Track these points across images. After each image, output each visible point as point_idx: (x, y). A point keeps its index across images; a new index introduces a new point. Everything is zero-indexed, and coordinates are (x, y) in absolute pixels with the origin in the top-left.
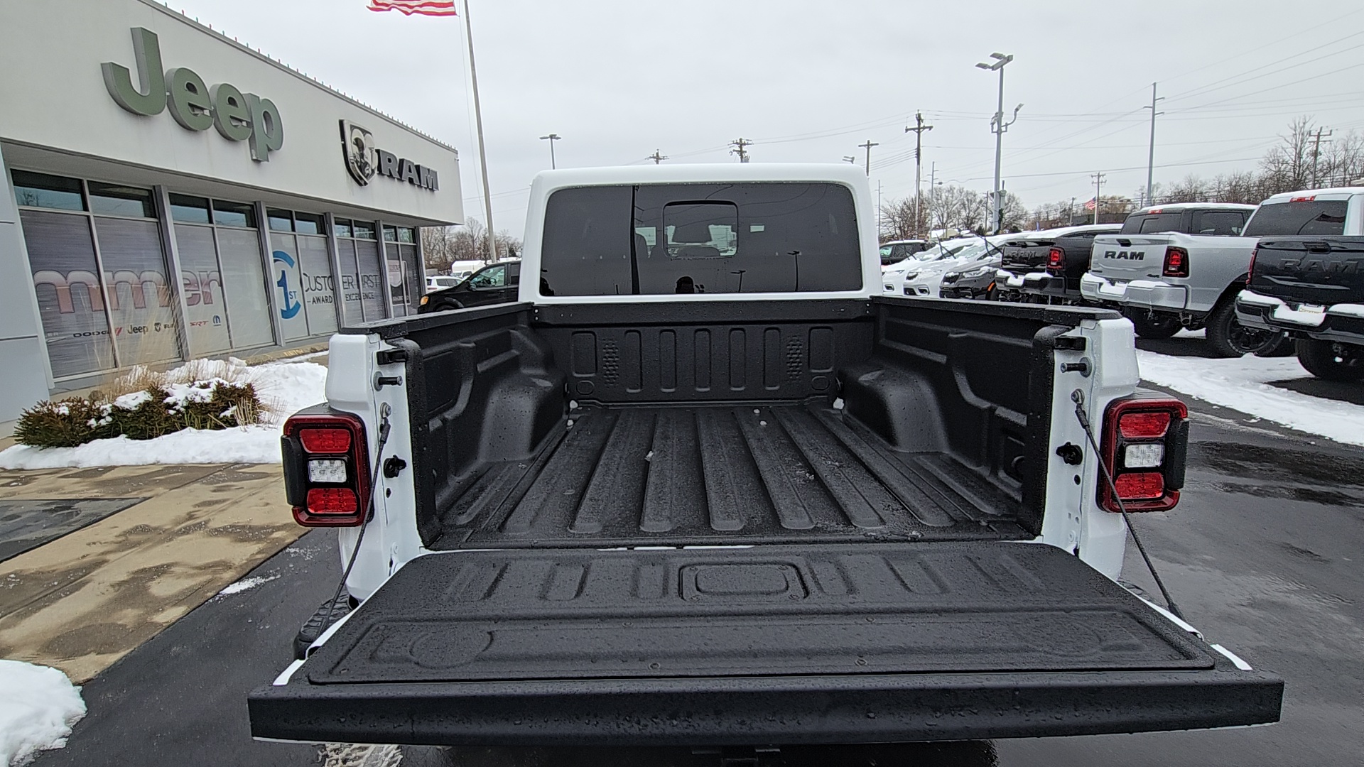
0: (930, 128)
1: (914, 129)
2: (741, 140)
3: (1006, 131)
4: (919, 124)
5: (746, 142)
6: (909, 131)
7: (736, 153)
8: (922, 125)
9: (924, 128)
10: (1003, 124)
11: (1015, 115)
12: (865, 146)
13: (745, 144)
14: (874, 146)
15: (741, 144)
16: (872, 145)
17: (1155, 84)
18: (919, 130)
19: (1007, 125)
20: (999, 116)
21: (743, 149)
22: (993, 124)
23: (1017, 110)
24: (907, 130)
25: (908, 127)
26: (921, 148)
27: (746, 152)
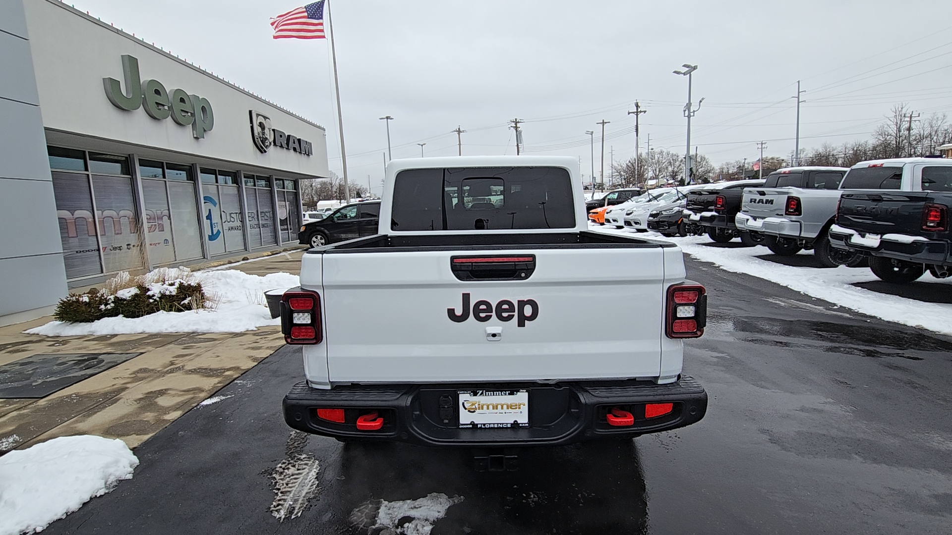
0: (645, 112)
1: (633, 113)
2: (516, 119)
3: (694, 116)
4: (637, 109)
5: (520, 121)
6: (630, 114)
7: (512, 128)
8: (639, 110)
9: (641, 112)
10: (692, 111)
11: (700, 105)
12: (601, 123)
13: (519, 122)
14: (607, 124)
15: (516, 123)
16: (606, 123)
17: (799, 82)
18: (637, 113)
19: (694, 112)
20: (689, 105)
21: (518, 126)
22: (685, 111)
23: (701, 102)
24: (629, 113)
25: (630, 111)
26: (639, 125)
27: (519, 127)
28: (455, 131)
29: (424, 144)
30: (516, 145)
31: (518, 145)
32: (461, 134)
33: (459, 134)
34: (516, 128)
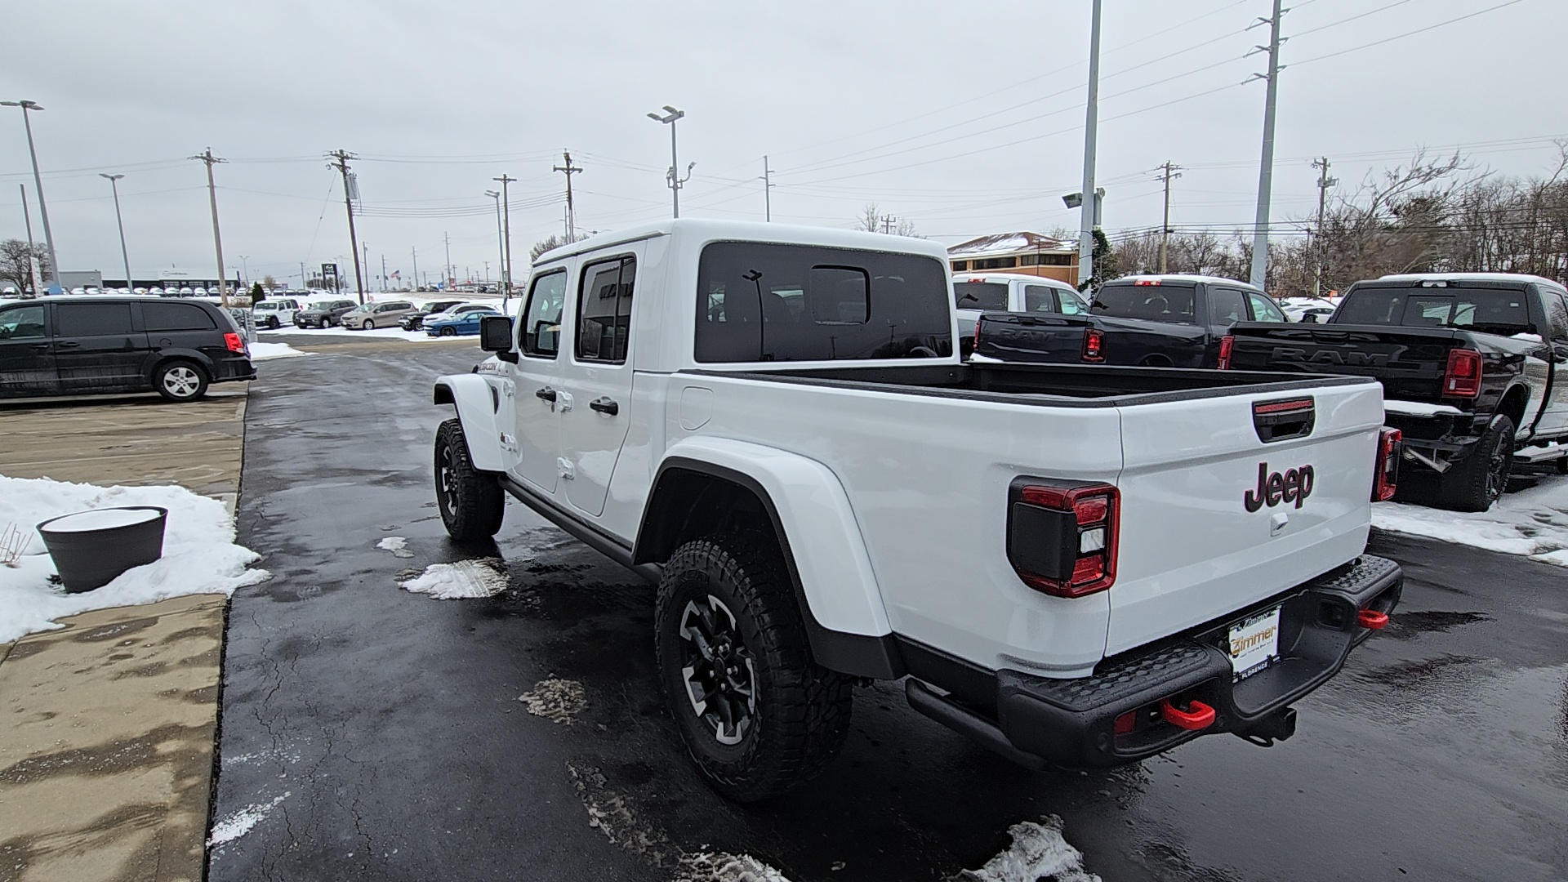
0: (580, 170)
1: (563, 169)
2: (341, 151)
3: (681, 188)
4: (568, 165)
5: (350, 155)
6: (557, 171)
7: (335, 167)
8: (571, 167)
9: (574, 169)
10: (678, 180)
11: (689, 172)
12: (501, 180)
13: (347, 158)
14: (511, 182)
15: (343, 158)
16: (509, 180)
17: (766, 157)
18: (568, 171)
19: (681, 181)
20: (673, 171)
21: (346, 164)
22: (669, 178)
23: (690, 167)
24: (555, 169)
25: (557, 167)
26: (572, 191)
27: (350, 168)
28: (197, 157)
29: (120, 177)
30: (345, 200)
31: (348, 202)
32: (214, 165)
33: (209, 166)
34: (343, 168)
